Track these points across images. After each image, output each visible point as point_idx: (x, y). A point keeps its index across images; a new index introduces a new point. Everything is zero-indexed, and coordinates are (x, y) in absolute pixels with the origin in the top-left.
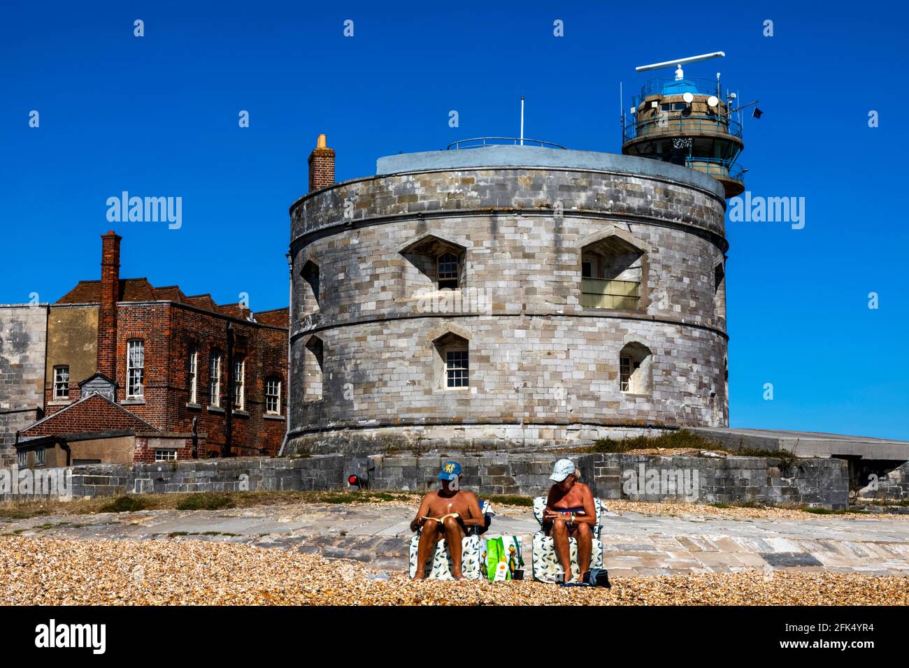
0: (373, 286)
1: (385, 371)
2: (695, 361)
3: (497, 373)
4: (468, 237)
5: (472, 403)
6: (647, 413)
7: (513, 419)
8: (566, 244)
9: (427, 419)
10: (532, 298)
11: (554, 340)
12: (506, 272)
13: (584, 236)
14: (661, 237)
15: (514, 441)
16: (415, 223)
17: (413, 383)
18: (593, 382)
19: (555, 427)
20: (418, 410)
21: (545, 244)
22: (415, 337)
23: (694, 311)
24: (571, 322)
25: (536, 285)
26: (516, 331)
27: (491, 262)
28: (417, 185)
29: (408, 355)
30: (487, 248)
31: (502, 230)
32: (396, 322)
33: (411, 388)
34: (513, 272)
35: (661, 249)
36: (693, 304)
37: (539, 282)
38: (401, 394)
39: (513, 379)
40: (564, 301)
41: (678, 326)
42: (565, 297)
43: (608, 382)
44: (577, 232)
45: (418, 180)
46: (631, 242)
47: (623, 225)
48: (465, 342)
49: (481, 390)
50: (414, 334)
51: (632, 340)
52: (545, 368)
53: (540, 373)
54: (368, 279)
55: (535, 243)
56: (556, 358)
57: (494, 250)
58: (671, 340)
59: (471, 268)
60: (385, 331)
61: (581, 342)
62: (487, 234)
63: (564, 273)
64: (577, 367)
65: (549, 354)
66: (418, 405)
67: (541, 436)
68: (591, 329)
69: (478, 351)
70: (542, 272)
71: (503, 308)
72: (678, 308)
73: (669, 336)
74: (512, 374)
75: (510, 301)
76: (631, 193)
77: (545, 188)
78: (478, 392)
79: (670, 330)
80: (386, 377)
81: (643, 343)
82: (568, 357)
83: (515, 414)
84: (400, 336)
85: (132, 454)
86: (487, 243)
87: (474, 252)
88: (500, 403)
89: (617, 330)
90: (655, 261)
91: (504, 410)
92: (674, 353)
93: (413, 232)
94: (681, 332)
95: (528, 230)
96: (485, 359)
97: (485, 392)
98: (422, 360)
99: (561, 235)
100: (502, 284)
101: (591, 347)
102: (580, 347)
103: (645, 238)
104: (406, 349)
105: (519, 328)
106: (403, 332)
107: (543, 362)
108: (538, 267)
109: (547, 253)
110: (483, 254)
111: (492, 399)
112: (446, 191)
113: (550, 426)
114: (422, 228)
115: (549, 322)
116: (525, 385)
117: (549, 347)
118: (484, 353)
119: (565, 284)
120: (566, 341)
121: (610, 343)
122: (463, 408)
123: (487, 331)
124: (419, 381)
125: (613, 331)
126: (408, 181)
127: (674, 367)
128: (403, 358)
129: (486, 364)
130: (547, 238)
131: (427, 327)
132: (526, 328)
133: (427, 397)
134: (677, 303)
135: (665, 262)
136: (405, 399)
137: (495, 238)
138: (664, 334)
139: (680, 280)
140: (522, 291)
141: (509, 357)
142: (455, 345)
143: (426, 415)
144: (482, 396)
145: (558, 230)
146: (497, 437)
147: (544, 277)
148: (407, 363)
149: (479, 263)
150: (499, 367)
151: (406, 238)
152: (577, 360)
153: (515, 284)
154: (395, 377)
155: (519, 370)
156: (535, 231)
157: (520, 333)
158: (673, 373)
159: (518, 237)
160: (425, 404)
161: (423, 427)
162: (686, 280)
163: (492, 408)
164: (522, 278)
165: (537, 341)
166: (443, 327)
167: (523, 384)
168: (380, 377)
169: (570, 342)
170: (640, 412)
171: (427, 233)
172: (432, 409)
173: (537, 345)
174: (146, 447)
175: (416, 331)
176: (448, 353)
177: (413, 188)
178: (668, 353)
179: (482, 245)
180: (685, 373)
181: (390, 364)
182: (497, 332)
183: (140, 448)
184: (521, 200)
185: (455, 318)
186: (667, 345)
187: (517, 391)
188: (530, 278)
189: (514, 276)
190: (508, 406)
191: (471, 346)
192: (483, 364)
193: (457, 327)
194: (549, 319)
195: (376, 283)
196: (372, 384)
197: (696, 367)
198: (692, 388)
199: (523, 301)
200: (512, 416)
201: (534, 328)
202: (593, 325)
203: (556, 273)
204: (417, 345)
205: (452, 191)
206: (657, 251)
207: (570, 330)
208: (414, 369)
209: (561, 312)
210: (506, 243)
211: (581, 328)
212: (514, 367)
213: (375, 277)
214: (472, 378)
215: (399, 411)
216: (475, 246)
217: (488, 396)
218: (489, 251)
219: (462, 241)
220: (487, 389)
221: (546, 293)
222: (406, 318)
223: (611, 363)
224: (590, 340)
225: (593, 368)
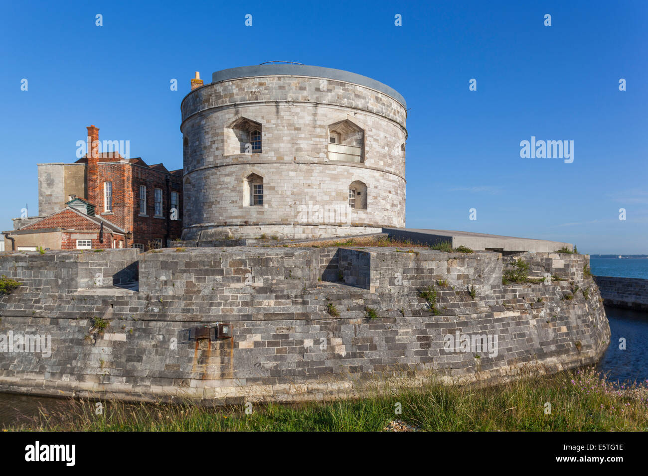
0: (212, 148)
1: (219, 195)
2: (390, 192)
3: (279, 196)
4: (263, 118)
5: (265, 213)
6: (364, 220)
7: (288, 222)
8: (318, 123)
9: (241, 222)
10: (300, 154)
11: (312, 178)
12: (285, 138)
13: (330, 119)
14: (373, 122)
15: (289, 235)
16: (233, 110)
17: (233, 202)
18: (334, 202)
19: (312, 227)
20: (236, 217)
21: (307, 122)
22: (234, 176)
23: (390, 165)
24: (321, 167)
25: (302, 146)
26: (290, 172)
27: (276, 132)
28: (234, 87)
29: (231, 187)
30: (273, 124)
31: (282, 113)
32: (224, 167)
33: (232, 205)
34: (289, 138)
35: (373, 130)
36: (390, 161)
37: (303, 144)
38: (227, 208)
39: (288, 200)
40: (317, 156)
41: (382, 172)
42: (318, 153)
43: (342, 202)
44: (326, 117)
45: (235, 84)
46: (356, 124)
47: (352, 114)
48: (261, 178)
49: (270, 206)
50: (233, 174)
51: (357, 179)
52: (307, 194)
53: (303, 196)
54: (209, 144)
55: (301, 121)
56: (313, 188)
57: (277, 125)
58: (378, 181)
59: (265, 136)
60: (218, 173)
61: (327, 179)
62: (274, 116)
63: (318, 139)
64: (326, 193)
65: (309, 186)
66: (235, 214)
67: (304, 232)
68: (333, 172)
69: (269, 183)
70: (305, 139)
71: (282, 159)
72: (381, 163)
73: (376, 178)
74: (288, 197)
75: (287, 155)
76: (357, 96)
77: (307, 89)
78: (269, 207)
79: (377, 174)
80: (218, 199)
81: (362, 181)
82: (320, 188)
83: (289, 220)
84: (226, 175)
85: (60, 242)
86: (273, 121)
87: (266, 126)
88: (280, 213)
89: (348, 173)
90: (370, 136)
91: (283, 218)
92: (379, 187)
93: (232, 115)
94: (383, 176)
95: (297, 114)
96: (273, 188)
97: (273, 207)
98: (238, 189)
99: (316, 118)
100: (282, 145)
101: (333, 182)
102: (327, 182)
103: (365, 123)
104: (229, 183)
105: (292, 171)
106: (227, 173)
107: (306, 190)
108: (303, 136)
109: (308, 128)
110: (271, 128)
111: (277, 211)
112: (250, 91)
113: (309, 227)
114: (237, 113)
115: (309, 168)
116: (295, 203)
117: (309, 182)
118: (272, 185)
119: (319, 146)
120: (318, 179)
121: (344, 180)
122: (260, 216)
123: (273, 172)
124: (236, 201)
125: (346, 173)
126: (229, 85)
127: (379, 195)
128: (227, 188)
129: (273, 191)
130: (308, 119)
131: (240, 170)
132: (296, 171)
133: (241, 210)
134: (381, 160)
135: (375, 137)
136: (229, 211)
137: (278, 118)
138: (374, 177)
139: (383, 148)
140: (294, 150)
141: (286, 188)
142: (258, 181)
143: (240, 220)
144: (270, 209)
145: (315, 115)
146: (279, 233)
147: (306, 142)
148: (230, 191)
149: (269, 133)
150: (280, 193)
151: (229, 119)
152: (325, 190)
153: (290, 145)
154: (224, 199)
155: (292, 195)
156: (301, 114)
157: (292, 174)
158: (379, 198)
159: (291, 118)
160: (239, 214)
161: (238, 227)
162: (386, 148)
163: (275, 217)
164: (294, 142)
165: (302, 178)
166: (249, 170)
167: (294, 203)
168: (216, 199)
169: (321, 179)
170: (360, 219)
171: (240, 116)
172: (243, 217)
173: (301, 180)
174: (69, 239)
175: (234, 172)
176: (254, 186)
177: (232, 89)
178: (376, 187)
179: (271, 122)
180: (384, 199)
181: (221, 192)
182: (279, 172)
183: (66, 240)
184: (294, 95)
185: (256, 165)
186: (376, 183)
187: (291, 207)
188: (298, 142)
189: (289, 140)
190: (285, 215)
191: (265, 181)
192: (271, 191)
193: (258, 170)
194: (308, 165)
195: (213, 146)
196: (213, 203)
197: (390, 195)
198: (389, 207)
199: (294, 155)
200: (287, 221)
201: (301, 171)
202: (335, 170)
203: (314, 139)
204: (235, 180)
205: (254, 90)
206: (371, 131)
207: (322, 172)
208: (233, 194)
209: (316, 162)
210: (284, 121)
211: (327, 172)
212: (289, 193)
213: (213, 142)
214: (265, 199)
215: (226, 218)
216: (267, 123)
217: (274, 210)
218: (274, 126)
219: (259, 120)
220: (273, 205)
221: (307, 151)
222: (229, 165)
223: (344, 192)
224: (332, 178)
225: (334, 194)
